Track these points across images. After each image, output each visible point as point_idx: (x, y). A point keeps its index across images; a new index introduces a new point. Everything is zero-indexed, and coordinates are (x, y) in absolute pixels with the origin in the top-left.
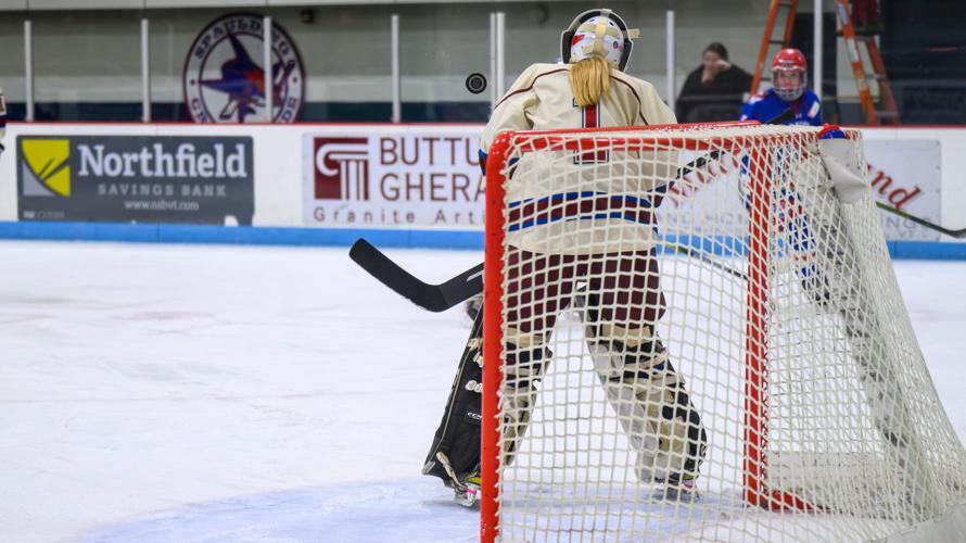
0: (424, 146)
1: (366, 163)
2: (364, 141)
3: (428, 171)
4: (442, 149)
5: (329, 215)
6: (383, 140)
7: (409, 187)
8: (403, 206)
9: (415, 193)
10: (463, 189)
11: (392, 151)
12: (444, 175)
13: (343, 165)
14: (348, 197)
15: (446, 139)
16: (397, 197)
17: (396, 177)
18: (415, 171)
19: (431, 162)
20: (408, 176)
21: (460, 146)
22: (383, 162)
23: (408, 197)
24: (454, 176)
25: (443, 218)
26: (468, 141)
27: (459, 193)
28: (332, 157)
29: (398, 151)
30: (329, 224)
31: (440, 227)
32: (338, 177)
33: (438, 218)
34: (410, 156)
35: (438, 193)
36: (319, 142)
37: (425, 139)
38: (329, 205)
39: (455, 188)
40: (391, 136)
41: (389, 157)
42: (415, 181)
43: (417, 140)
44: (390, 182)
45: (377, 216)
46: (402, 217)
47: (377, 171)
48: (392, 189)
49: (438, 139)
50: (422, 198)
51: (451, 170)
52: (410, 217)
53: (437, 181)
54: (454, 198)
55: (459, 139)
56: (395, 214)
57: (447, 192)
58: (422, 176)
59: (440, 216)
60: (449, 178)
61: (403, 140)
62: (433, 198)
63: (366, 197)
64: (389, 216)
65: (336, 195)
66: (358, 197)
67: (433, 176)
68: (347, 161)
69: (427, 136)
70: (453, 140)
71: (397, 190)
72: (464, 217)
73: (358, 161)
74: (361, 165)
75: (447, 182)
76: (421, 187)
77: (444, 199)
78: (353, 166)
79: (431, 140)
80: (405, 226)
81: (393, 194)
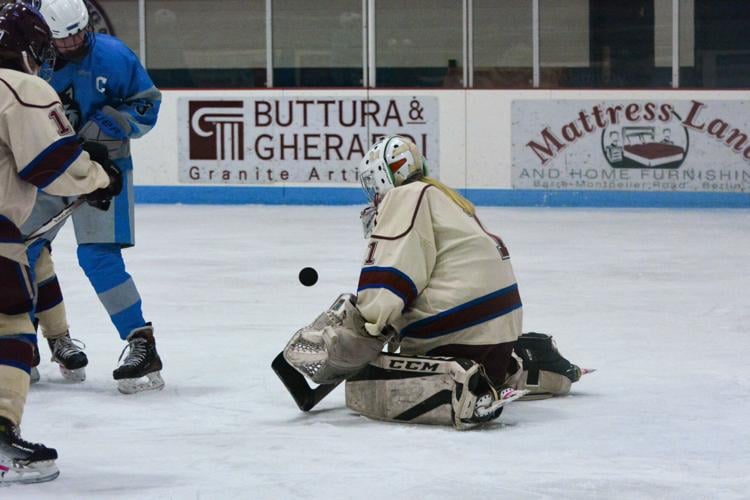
0: (298, 109)
1: (241, 125)
2: (239, 104)
3: (302, 132)
4: (317, 112)
5: (204, 175)
6: (257, 103)
7: (283, 147)
8: (277, 166)
9: (289, 153)
10: (337, 148)
11: (266, 114)
12: (318, 136)
13: (218, 127)
14: (223, 158)
15: (319, 102)
16: (272, 156)
17: (271, 138)
18: (289, 133)
19: (305, 124)
20: (282, 136)
21: (333, 109)
22: (257, 124)
23: (282, 157)
24: (328, 136)
25: (317, 176)
26: (341, 103)
27: (332, 152)
28: (207, 119)
29: (272, 113)
30: (204, 182)
31: (314, 184)
32: (214, 137)
33: (312, 176)
34: (284, 119)
35: (312, 152)
36: (194, 106)
37: (298, 102)
38: (204, 165)
39: (328, 147)
40: (266, 100)
41: (263, 119)
42: (289, 141)
43: (291, 103)
44: (264, 143)
45: (251, 174)
46: (276, 175)
47: (251, 133)
48: (266, 149)
49: (312, 102)
50: (296, 157)
51: (323, 131)
52: (284, 175)
53: (311, 141)
54: (328, 158)
55: (333, 102)
56: (269, 172)
57: (320, 152)
58: (296, 136)
59: (314, 174)
60: (323, 138)
61: (277, 103)
62: (307, 157)
63: (241, 157)
64: (264, 174)
65: (213, 157)
66: (233, 158)
67: (306, 136)
68: (222, 123)
69: (302, 99)
70: (326, 103)
71: (271, 150)
72: (337, 175)
73: (232, 123)
74: (236, 126)
75: (321, 142)
76: (295, 147)
77: (319, 158)
78: (228, 127)
79: (305, 103)
80: (280, 184)
81: (267, 154)
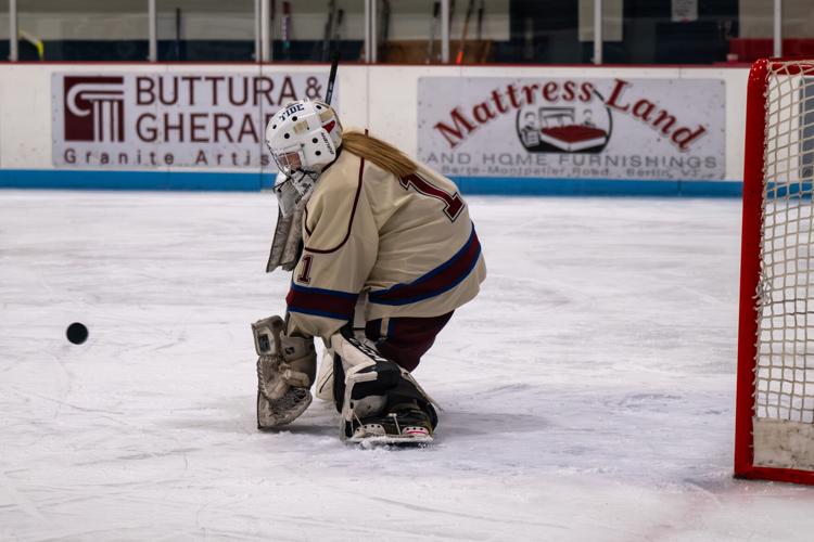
0: (184, 86)
1: (121, 103)
2: (119, 80)
3: (187, 111)
4: (203, 90)
5: (80, 157)
6: (139, 80)
7: (167, 128)
8: (161, 148)
9: (174, 134)
10: (226, 129)
11: (149, 91)
12: (205, 115)
13: (96, 105)
14: (101, 138)
15: (207, 78)
16: (155, 138)
17: (153, 117)
18: (174, 112)
19: (192, 102)
20: (166, 116)
21: (223, 86)
22: (139, 102)
23: (167, 139)
24: (217, 116)
25: (205, 160)
26: (231, 80)
27: (222, 134)
28: (84, 97)
29: (156, 90)
30: (81, 166)
31: (201, 168)
32: (91, 117)
33: (198, 160)
34: (168, 97)
35: (199, 134)
36: (70, 82)
37: (184, 78)
38: (80, 147)
39: (217, 129)
40: (149, 76)
41: (145, 97)
42: (174, 121)
43: (176, 80)
44: (147, 123)
45: (132, 157)
46: (160, 158)
47: (132, 112)
48: (149, 130)
49: (199, 78)
50: (181, 139)
51: (212, 110)
52: (169, 159)
53: (198, 121)
54: (216, 139)
55: (222, 78)
56: (152, 155)
57: (209, 133)
58: (181, 116)
59: (201, 157)
60: (211, 119)
61: (161, 80)
62: (193, 139)
63: (121, 138)
64: (146, 158)
65: (89, 137)
66: (112, 139)
67: (193, 116)
68: (101, 102)
69: (187, 75)
70: (215, 80)
71: (155, 131)
72: (227, 159)
73: (112, 101)
74: (116, 105)
75: (209, 122)
76: (180, 127)
77: (206, 140)
78: (106, 106)
79: (192, 79)
80: (163, 168)
81: (150, 135)
